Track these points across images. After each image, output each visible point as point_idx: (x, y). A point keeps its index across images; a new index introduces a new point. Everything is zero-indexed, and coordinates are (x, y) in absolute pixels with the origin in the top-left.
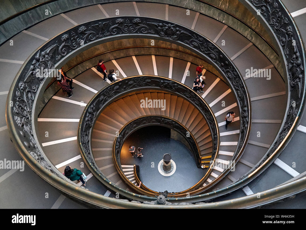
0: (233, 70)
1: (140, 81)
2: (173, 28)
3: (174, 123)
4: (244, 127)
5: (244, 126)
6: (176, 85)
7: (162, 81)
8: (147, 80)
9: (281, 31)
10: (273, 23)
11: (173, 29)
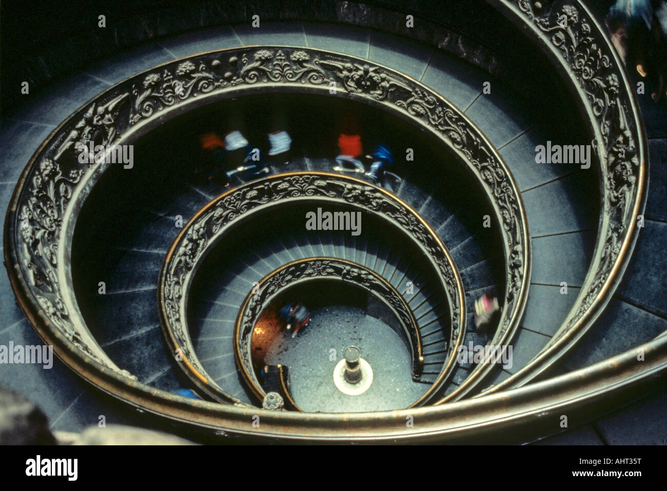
0: (496, 165)
1: (302, 184)
2: (373, 74)
3: (371, 277)
4: (515, 288)
5: (514, 286)
6: (378, 195)
7: (349, 186)
8: (318, 182)
9: (595, 84)
10: (578, 68)
11: (374, 77)
